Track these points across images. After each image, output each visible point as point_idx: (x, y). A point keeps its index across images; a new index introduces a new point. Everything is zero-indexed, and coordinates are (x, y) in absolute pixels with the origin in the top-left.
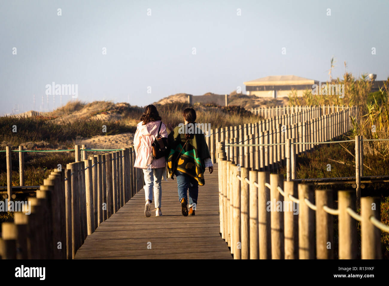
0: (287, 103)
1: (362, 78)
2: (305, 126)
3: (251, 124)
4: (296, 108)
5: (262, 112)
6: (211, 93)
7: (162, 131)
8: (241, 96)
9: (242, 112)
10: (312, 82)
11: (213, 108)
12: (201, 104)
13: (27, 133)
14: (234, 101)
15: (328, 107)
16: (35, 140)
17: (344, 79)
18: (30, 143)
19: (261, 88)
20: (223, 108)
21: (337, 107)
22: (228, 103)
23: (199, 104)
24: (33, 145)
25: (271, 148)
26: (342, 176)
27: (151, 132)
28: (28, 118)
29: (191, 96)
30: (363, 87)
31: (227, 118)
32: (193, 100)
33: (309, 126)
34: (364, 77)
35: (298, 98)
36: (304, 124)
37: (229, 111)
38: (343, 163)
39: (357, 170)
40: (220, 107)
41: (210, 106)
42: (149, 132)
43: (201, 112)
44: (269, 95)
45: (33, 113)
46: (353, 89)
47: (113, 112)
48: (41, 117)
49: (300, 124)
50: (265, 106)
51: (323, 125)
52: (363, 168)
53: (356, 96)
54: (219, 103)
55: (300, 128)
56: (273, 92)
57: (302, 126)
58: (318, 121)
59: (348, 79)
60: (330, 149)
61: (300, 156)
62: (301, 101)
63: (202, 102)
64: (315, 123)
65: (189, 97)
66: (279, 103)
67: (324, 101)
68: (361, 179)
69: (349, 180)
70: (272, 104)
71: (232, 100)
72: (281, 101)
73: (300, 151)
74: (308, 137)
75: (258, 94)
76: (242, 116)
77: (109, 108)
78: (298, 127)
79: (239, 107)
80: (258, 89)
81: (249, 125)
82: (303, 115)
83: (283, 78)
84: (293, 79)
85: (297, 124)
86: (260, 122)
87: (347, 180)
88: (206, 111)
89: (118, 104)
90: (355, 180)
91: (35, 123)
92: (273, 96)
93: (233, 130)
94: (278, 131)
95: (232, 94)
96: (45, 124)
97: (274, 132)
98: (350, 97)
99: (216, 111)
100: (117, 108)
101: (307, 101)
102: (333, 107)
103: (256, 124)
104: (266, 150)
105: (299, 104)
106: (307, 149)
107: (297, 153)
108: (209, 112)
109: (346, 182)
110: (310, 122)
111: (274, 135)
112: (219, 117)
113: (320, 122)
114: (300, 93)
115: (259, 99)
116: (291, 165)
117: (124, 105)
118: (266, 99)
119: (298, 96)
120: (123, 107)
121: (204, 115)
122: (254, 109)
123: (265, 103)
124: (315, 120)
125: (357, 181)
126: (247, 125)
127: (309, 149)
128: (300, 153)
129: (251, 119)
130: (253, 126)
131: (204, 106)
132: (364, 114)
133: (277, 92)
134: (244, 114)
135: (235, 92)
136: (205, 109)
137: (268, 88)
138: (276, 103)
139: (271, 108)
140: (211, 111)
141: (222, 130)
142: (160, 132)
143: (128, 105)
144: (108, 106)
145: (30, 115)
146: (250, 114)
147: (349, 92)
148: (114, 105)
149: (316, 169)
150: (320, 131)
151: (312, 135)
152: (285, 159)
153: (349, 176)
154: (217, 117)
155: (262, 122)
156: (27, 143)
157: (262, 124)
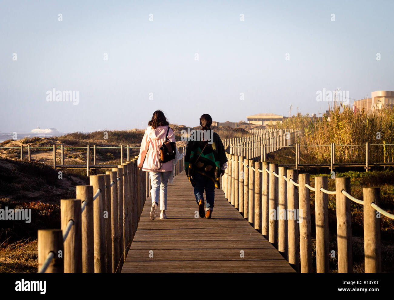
0: (268, 127)
1: (306, 115)
2: (274, 139)
3: (246, 137)
4: (271, 130)
5: (254, 132)
6: (229, 122)
7: (170, 136)
8: (245, 123)
9: (243, 131)
10: (282, 117)
11: (228, 129)
12: (222, 127)
13: (132, 139)
14: (241, 126)
15: (288, 130)
16: (136, 143)
17: (297, 116)
18: (134, 145)
19: (256, 120)
20: (233, 129)
21: (292, 130)
22: (237, 127)
23: (221, 127)
24: (135, 145)
25: (255, 150)
26: (290, 164)
27: (158, 136)
28: (133, 132)
29: (218, 123)
30: (307, 120)
31: (236, 134)
32: (219, 125)
33: (276, 139)
34: (307, 115)
35: (273, 125)
36: (273, 138)
37: (236, 131)
38: (291, 157)
39: (296, 161)
40: (232, 129)
41: (227, 128)
42: (157, 136)
43: (222, 131)
44: (260, 123)
45: (136, 130)
46: (301, 121)
47: (177, 130)
48: (140, 132)
49: (271, 138)
50: (256, 129)
51: (283, 139)
52: (300, 160)
53: (303, 125)
54: (232, 127)
55: (271, 140)
56: (262, 122)
57: (272, 139)
58: (281, 136)
59: (299, 116)
60: (286, 151)
61: (270, 154)
62: (275, 127)
63: (223, 126)
64: (279, 138)
65: (217, 123)
66: (264, 127)
67: (286, 126)
68: (298, 165)
69: (293, 166)
70: (260, 128)
71: (240, 125)
72: (265, 126)
73: (271, 151)
74: (275, 144)
75: (253, 122)
76: (243, 133)
77: (175, 128)
78: (270, 139)
79: (242, 129)
80: (254, 120)
81: (245, 138)
82: (274, 133)
83: (267, 115)
84: (272, 115)
85: (270, 138)
86: (251, 136)
87: (291, 166)
88: (225, 130)
89: (180, 126)
90: (295, 166)
91: (137, 135)
92: (262, 124)
93: (237, 140)
94: (259, 141)
95: (240, 122)
96: (142, 135)
97: (257, 141)
98: (300, 125)
99: (230, 130)
100: (179, 128)
101: (278, 127)
102: (290, 130)
103: (249, 137)
104: (252, 150)
105: (273, 128)
106: (274, 150)
107: (267, 153)
108: (226, 131)
109: (291, 167)
110: (276, 137)
111: (257, 143)
112: (231, 133)
113: (282, 137)
114: (274, 123)
115: (254, 125)
116: (263, 158)
117: (183, 126)
118: (257, 125)
119: (273, 124)
120: (182, 127)
121: (223, 132)
122: (250, 130)
123: (256, 127)
124: (279, 136)
125: (296, 166)
126: (244, 138)
127: (276, 150)
128: (270, 153)
129: (248, 135)
130: (247, 138)
131: (224, 128)
132: (303, 133)
133: (264, 122)
134: (244, 132)
135: (241, 121)
136: (224, 129)
137: (259, 120)
138: (262, 127)
139: (259, 130)
140: (227, 130)
141: (231, 140)
142: (168, 137)
143: (185, 126)
144: (175, 127)
145: (135, 131)
146: (247, 133)
147: (299, 122)
148: (177, 126)
149: (277, 160)
150: (282, 142)
151: (277, 144)
152: (261, 156)
153: (292, 164)
154: (230, 133)
155: (252, 136)
156: (132, 145)
157: (252, 137)
